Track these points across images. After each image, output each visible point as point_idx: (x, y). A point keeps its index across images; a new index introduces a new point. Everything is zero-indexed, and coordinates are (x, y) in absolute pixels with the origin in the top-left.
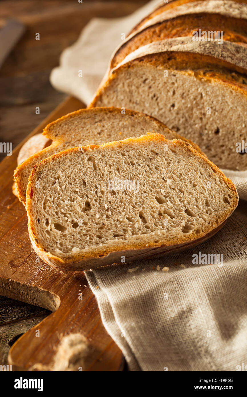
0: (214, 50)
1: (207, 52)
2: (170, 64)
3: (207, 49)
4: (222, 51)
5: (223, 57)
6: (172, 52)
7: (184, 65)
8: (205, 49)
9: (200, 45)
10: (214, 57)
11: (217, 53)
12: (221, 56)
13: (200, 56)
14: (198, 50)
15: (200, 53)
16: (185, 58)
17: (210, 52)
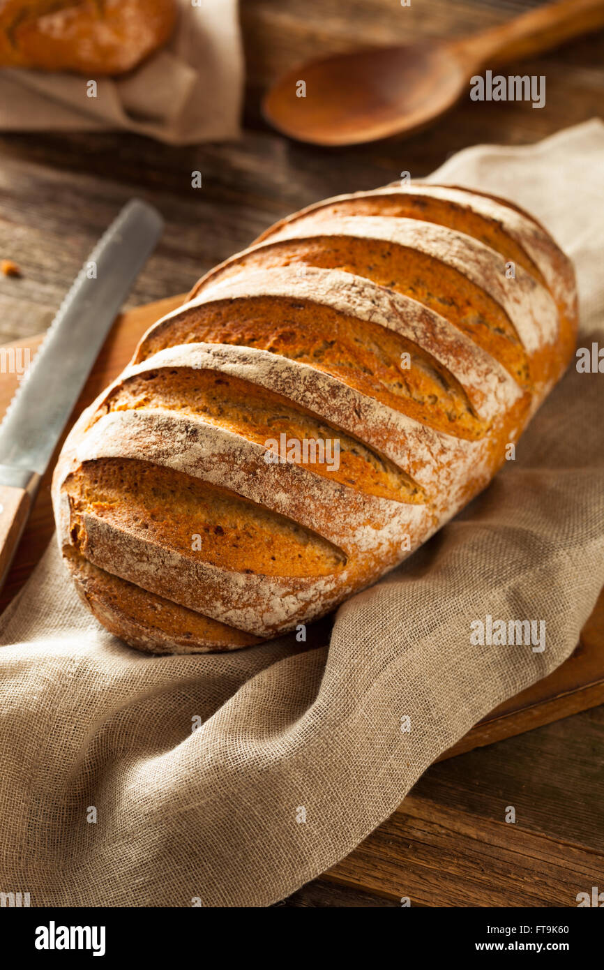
0: (293, 387)
1: (279, 387)
2: (219, 391)
3: (281, 381)
4: (305, 391)
5: (305, 401)
6: (223, 374)
7: (241, 398)
8: (276, 381)
9: (270, 373)
10: (289, 399)
11: (294, 394)
12: (302, 400)
13: (267, 392)
14: (264, 381)
15: (267, 386)
16: (242, 389)
17: (284, 389)
